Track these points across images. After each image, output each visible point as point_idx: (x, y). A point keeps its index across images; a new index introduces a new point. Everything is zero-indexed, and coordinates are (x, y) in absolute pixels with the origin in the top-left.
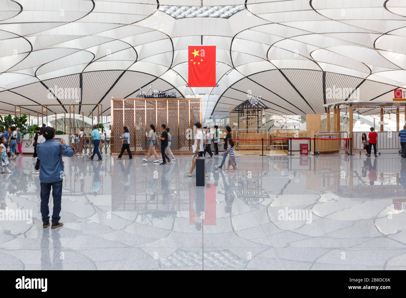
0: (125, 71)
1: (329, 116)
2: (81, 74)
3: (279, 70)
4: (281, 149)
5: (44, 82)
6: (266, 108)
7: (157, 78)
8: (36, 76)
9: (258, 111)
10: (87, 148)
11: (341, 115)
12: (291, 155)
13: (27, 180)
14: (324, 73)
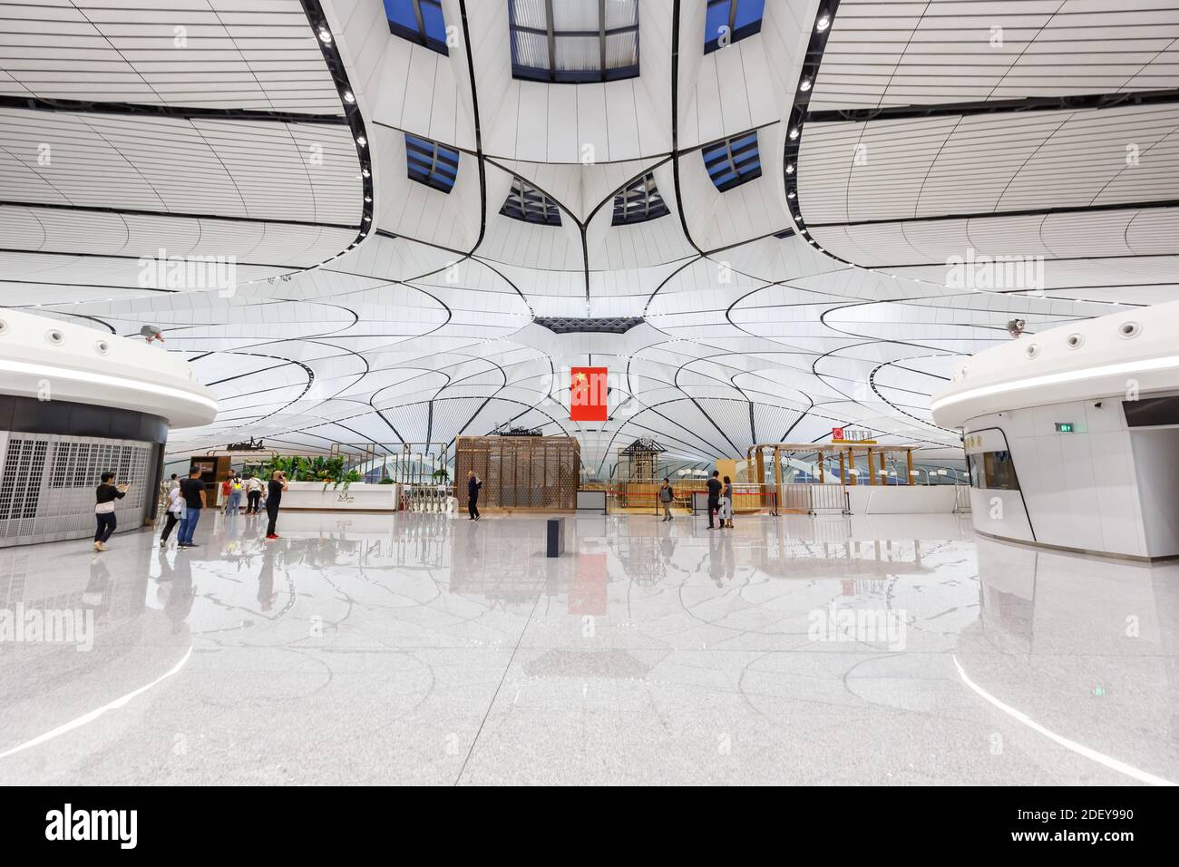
0: (489, 399)
1: (750, 463)
2: (431, 402)
3: (692, 399)
4: (684, 507)
5: (381, 412)
6: (665, 451)
7: (532, 408)
8: (371, 404)
9: (652, 454)
10: (426, 502)
11: (765, 461)
12: (696, 515)
13: (337, 547)
14: (751, 404)
